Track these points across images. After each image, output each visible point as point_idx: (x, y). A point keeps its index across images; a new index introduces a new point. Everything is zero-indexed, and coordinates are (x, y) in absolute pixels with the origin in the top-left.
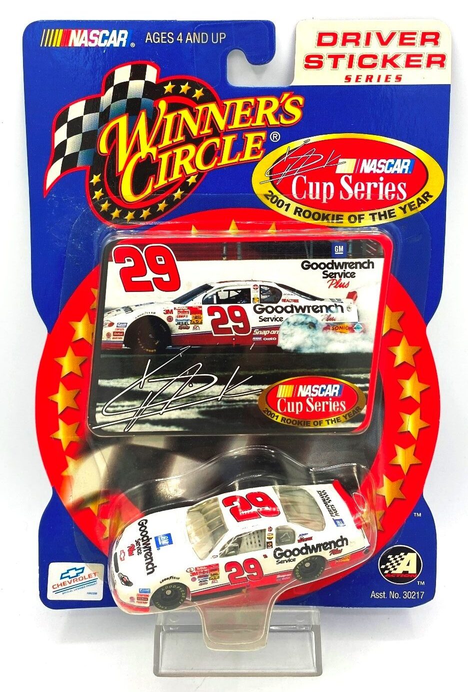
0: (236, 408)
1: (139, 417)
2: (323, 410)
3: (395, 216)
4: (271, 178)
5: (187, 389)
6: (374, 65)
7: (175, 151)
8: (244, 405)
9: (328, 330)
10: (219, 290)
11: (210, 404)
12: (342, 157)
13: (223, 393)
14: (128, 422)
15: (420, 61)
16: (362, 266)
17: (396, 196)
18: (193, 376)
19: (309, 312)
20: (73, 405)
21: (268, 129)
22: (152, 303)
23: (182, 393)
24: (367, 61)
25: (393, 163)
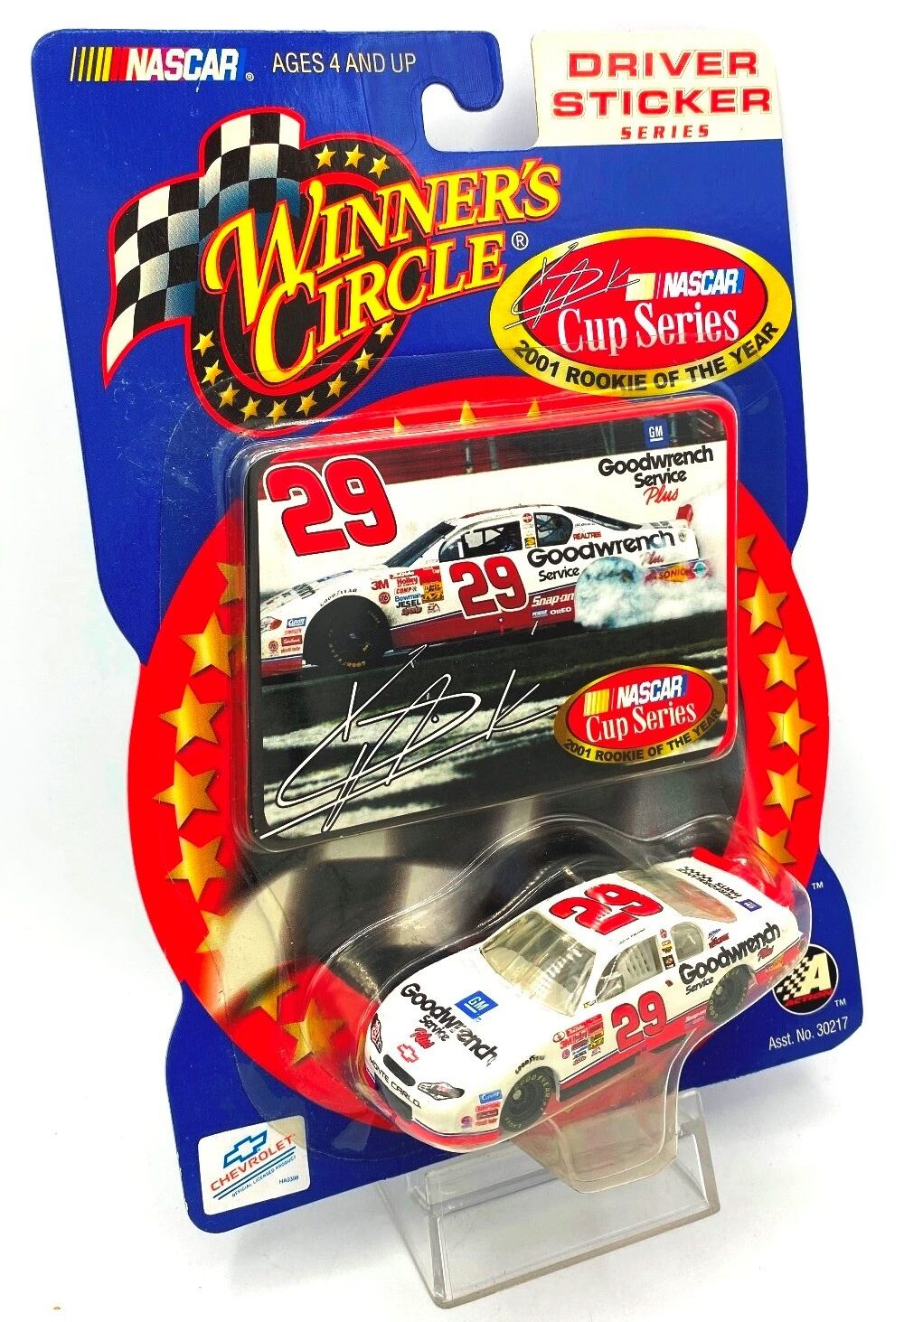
0: (517, 749)
1: (347, 797)
2: (662, 725)
3: (725, 369)
4: (522, 317)
5: (430, 727)
6: (663, 110)
7: (348, 277)
8: (531, 741)
9: (654, 581)
10: (467, 531)
11: (471, 749)
12: (633, 272)
13: (492, 725)
14: (328, 813)
15: (731, 101)
16: (694, 458)
17: (723, 334)
18: (436, 701)
19: (619, 552)
20: (204, 803)
21: (507, 226)
22: (350, 571)
23: (421, 736)
24: (653, 103)
25: (712, 278)
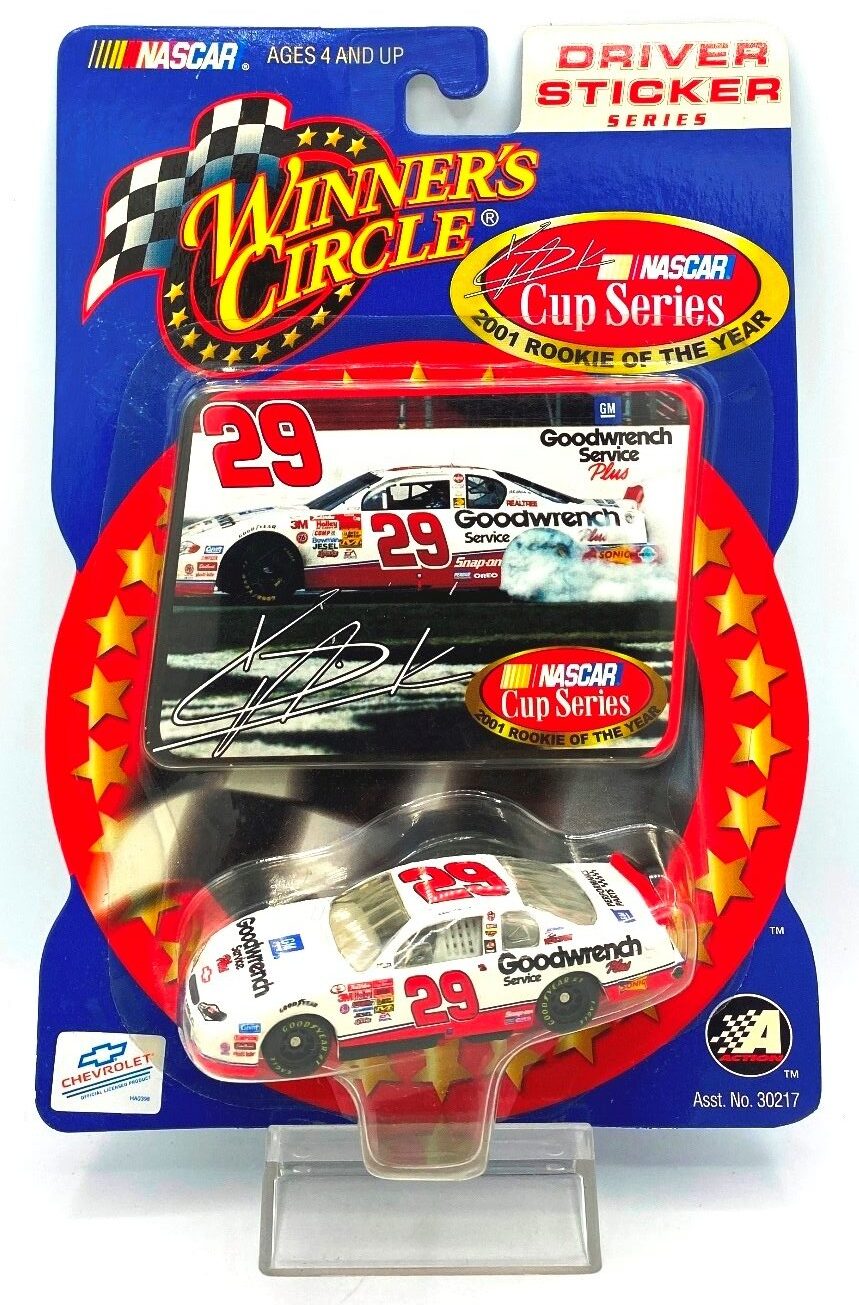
0: (423, 710)
1: (241, 727)
2: (589, 714)
3: (706, 354)
4: (483, 288)
5: (333, 672)
6: (657, 99)
7: (315, 242)
8: (441, 705)
9: (593, 559)
10: (393, 483)
11: (374, 702)
12: (607, 252)
13: (399, 680)
14: (221, 739)
15: (736, 90)
16: (650, 439)
17: (706, 318)
18: (343, 647)
19: (556, 524)
20: (117, 711)
21: (478, 204)
22: (271, 508)
23: (322, 680)
24: (644, 92)
25: (697, 262)
